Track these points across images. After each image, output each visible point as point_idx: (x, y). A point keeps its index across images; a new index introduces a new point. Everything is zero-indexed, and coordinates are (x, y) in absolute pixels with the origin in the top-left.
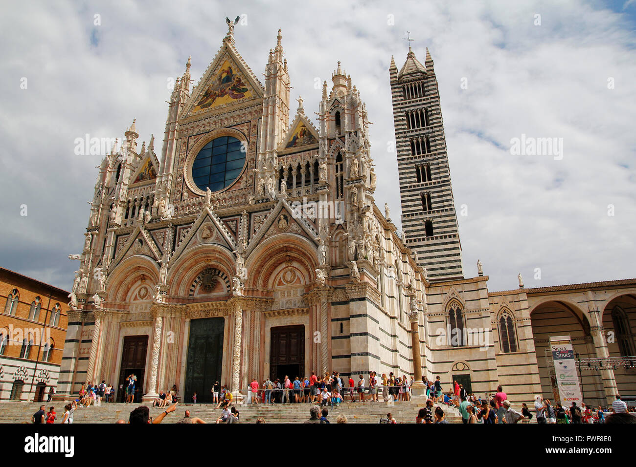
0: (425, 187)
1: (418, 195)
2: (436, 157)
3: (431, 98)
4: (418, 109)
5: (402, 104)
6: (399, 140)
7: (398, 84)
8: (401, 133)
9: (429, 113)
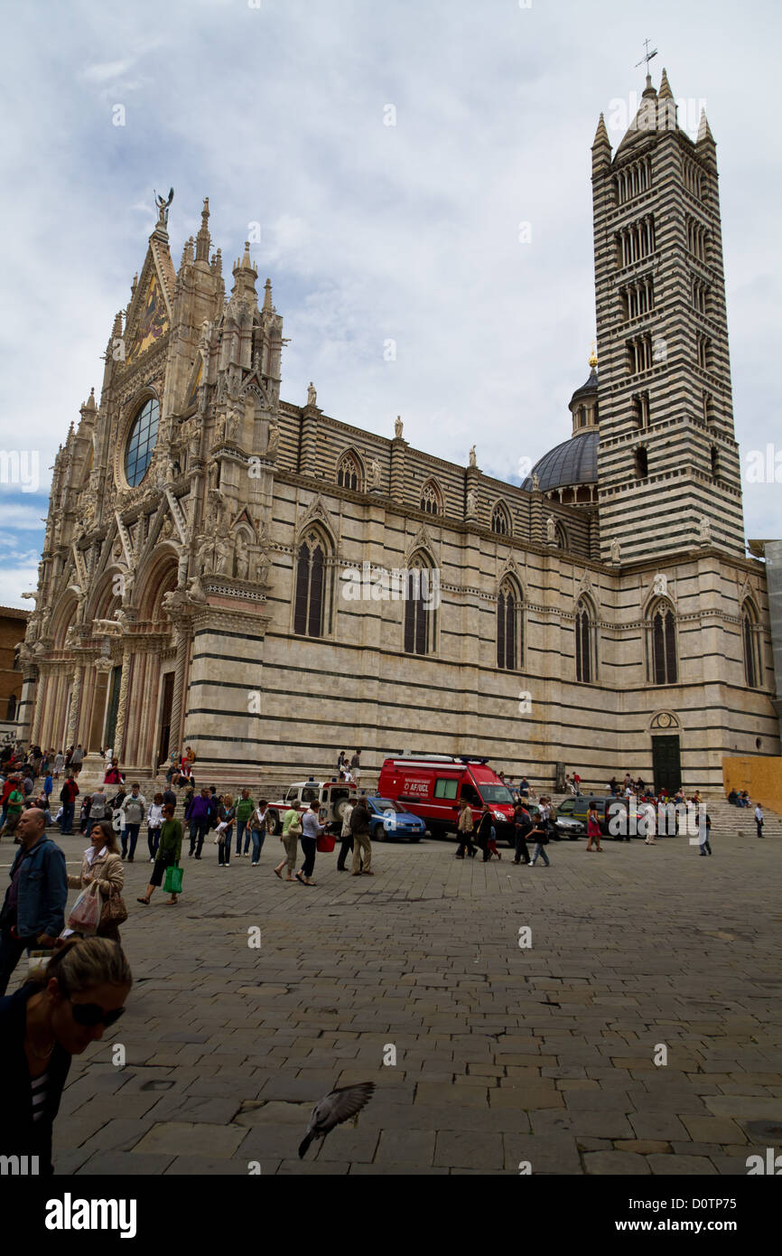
0: (640, 381)
1: (627, 400)
2: (663, 315)
3: (661, 189)
4: (636, 221)
5: (610, 218)
6: (600, 296)
7: (605, 177)
8: (605, 280)
9: (657, 224)
